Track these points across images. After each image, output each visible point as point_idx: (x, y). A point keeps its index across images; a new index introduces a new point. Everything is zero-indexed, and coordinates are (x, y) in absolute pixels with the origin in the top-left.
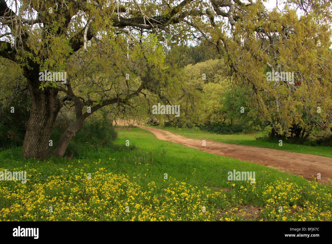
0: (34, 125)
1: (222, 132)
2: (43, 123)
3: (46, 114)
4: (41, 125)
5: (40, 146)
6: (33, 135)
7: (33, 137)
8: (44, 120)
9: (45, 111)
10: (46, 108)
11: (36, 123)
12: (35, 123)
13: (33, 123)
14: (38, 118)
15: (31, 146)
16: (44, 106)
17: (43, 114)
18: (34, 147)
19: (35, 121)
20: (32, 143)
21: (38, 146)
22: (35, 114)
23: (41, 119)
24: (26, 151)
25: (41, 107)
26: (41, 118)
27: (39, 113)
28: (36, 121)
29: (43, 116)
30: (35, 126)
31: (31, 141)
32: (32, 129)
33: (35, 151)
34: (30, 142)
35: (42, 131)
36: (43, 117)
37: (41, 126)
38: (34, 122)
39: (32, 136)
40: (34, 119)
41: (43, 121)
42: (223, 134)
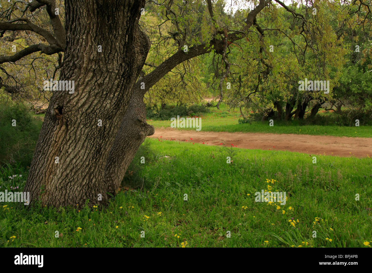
0: (86, 106)
1: (160, 117)
2: (114, 101)
3: (123, 74)
4: (108, 106)
5: (95, 167)
6: (83, 138)
7: (81, 143)
8: (119, 89)
9: (121, 64)
10: (126, 56)
11: (96, 102)
12: (91, 99)
13: (83, 100)
14: (100, 85)
15: (71, 171)
16: (122, 47)
17: (118, 74)
18: (80, 172)
19: (92, 93)
20: (74, 161)
21: (90, 168)
22: (91, 74)
23: (111, 89)
24: (49, 187)
25: (113, 52)
26: (110, 85)
27: (105, 69)
28: (96, 96)
29: (116, 79)
30: (89, 111)
31: (72, 156)
32: (79, 121)
33: (81, 184)
34: (68, 160)
35: (108, 125)
36: (116, 82)
37: (108, 110)
38: (88, 99)
39: (76, 141)
40: (88, 88)
41: (114, 94)
42: (162, 120)
